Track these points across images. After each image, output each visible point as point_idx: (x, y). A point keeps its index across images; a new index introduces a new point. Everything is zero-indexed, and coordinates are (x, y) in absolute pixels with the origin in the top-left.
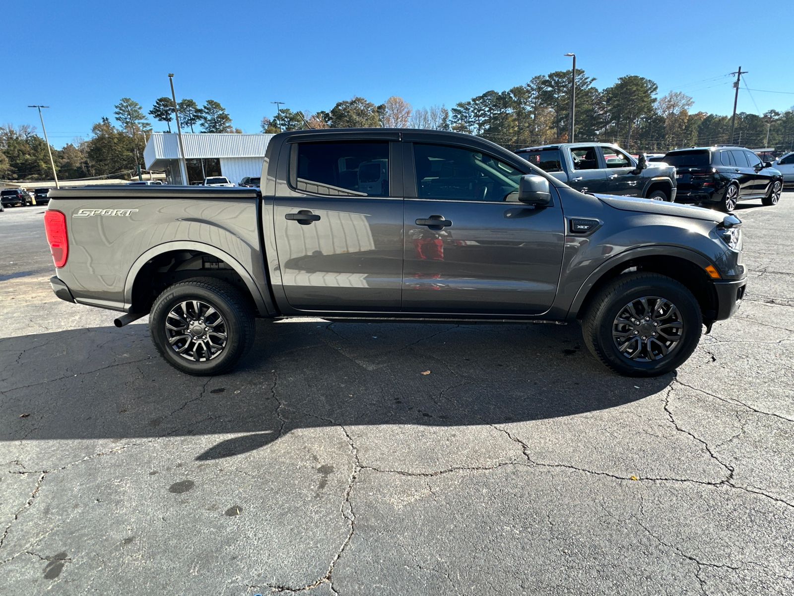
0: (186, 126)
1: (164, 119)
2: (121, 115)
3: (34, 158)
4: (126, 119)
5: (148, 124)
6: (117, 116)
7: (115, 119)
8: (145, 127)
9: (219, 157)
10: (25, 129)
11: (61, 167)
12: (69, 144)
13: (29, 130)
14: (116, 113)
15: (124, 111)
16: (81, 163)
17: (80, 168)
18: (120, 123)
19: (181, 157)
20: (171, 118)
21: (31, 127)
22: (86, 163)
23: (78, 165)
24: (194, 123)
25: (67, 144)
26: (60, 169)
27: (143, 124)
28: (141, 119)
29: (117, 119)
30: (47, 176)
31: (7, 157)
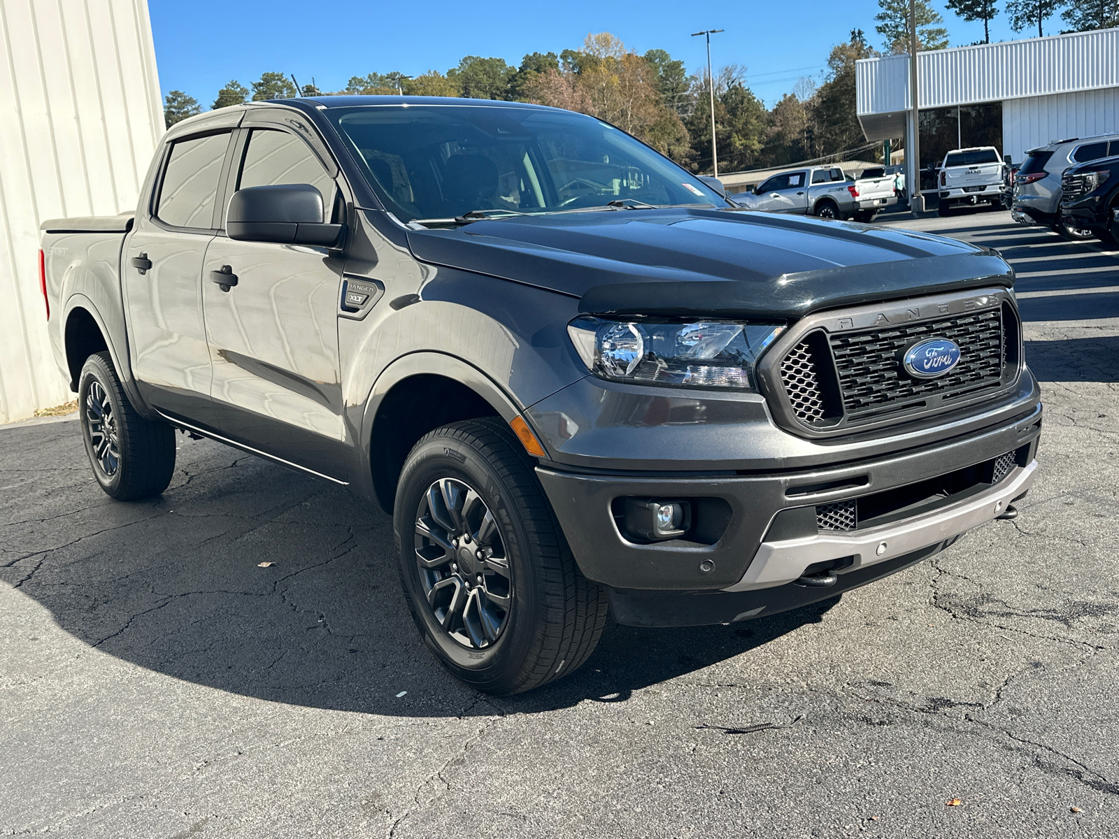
0: (1026, 24)
1: (979, 15)
2: (888, 21)
3: (728, 128)
4: (897, 27)
5: (940, 32)
6: (880, 24)
7: (875, 31)
8: (933, 39)
9: (1000, 98)
10: (728, 72)
11: (767, 143)
12: (789, 95)
13: (734, 75)
14: (881, 18)
15: (895, 10)
16: (802, 131)
17: (796, 142)
18: (883, 37)
19: (910, 107)
20: (993, 10)
21: (739, 69)
22: (810, 131)
23: (795, 136)
24: (1047, 14)
25: (785, 95)
26: (763, 146)
27: (930, 33)
28: (927, 22)
29: (880, 30)
30: (741, 162)
31: (689, 130)
